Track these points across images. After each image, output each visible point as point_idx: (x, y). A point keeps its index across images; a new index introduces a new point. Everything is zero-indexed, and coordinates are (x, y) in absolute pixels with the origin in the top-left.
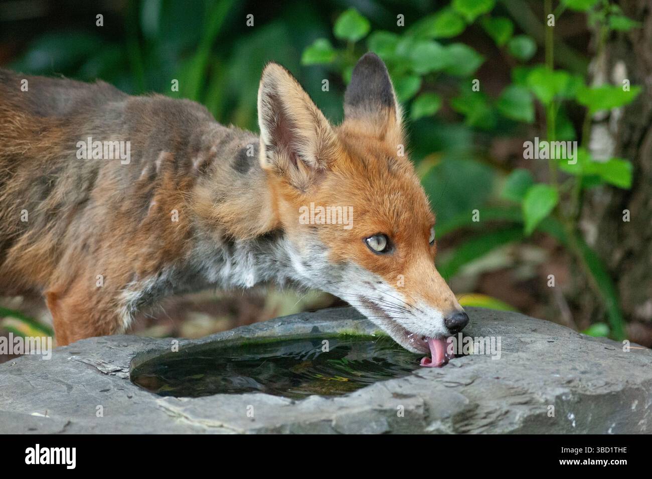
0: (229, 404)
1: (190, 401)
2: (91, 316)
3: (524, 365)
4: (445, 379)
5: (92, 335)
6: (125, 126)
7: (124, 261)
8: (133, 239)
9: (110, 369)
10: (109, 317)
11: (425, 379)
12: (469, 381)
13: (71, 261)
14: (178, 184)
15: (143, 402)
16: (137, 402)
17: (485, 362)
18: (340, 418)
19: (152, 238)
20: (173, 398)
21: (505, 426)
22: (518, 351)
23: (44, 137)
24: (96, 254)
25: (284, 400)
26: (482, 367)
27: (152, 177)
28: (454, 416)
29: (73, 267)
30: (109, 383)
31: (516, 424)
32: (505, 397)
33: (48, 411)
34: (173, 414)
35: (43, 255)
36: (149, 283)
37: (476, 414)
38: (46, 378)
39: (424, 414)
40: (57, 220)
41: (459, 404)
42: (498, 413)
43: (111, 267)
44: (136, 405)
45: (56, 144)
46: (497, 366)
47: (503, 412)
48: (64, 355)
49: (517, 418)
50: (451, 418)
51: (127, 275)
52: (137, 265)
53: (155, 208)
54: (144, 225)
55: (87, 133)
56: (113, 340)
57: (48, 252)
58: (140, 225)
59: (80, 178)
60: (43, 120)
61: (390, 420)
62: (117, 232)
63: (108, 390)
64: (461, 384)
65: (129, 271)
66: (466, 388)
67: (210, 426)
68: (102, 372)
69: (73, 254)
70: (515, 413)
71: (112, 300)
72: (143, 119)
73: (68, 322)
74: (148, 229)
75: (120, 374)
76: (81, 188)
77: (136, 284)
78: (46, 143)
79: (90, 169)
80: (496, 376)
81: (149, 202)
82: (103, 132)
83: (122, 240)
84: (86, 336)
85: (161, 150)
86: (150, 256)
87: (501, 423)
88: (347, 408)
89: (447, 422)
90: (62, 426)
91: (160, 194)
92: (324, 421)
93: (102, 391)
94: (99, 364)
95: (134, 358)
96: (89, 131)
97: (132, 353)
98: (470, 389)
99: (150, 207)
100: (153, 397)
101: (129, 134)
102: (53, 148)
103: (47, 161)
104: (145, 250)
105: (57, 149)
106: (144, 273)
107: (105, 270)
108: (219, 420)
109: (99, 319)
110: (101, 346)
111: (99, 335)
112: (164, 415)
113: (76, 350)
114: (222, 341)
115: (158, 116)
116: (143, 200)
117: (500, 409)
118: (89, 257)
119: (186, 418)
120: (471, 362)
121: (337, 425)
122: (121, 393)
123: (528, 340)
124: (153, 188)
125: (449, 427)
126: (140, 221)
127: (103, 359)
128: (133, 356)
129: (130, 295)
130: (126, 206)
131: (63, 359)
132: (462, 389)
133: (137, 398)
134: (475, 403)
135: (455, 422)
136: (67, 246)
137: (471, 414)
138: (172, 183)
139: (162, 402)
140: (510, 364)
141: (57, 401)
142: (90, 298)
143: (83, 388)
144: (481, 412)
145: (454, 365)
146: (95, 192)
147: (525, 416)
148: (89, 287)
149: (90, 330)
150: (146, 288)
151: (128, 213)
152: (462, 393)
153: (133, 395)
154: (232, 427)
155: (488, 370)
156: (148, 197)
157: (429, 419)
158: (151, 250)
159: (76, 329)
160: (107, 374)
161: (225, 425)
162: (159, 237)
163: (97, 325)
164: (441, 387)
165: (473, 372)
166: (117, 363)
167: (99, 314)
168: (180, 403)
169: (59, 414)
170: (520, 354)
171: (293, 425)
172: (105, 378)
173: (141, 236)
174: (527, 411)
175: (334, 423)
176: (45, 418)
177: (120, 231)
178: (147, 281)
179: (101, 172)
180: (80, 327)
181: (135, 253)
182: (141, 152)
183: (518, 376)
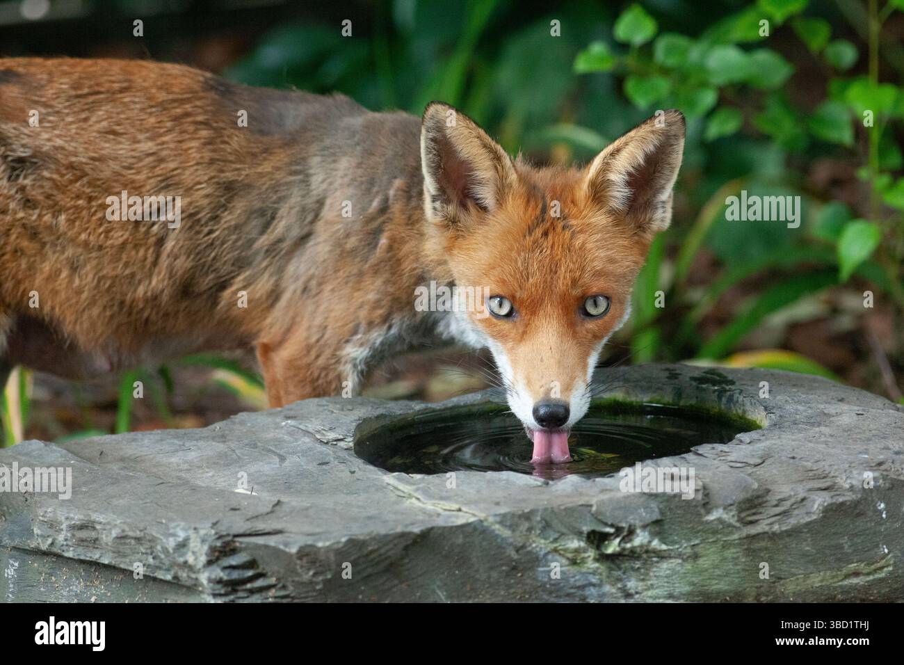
0: (469, 484)
1: (423, 478)
2: (309, 373)
3: (826, 443)
4: (729, 458)
5: (310, 396)
6: (358, 148)
7: (348, 309)
8: (359, 282)
9: (330, 437)
10: (331, 376)
11: (706, 457)
12: (759, 461)
13: (288, 306)
14: (409, 218)
15: (368, 478)
16: (361, 478)
17: (779, 438)
18: (601, 503)
19: (379, 282)
20: (404, 475)
21: (801, 516)
22: (819, 425)
23: (265, 159)
24: (316, 299)
25: (535, 480)
26: (775, 444)
27: (384, 209)
28: (740, 503)
29: (291, 314)
30: (329, 455)
31: (814, 513)
32: (803, 481)
33: (255, 487)
34: (402, 494)
35: (258, 299)
36: (378, 336)
37: (767, 501)
38: (255, 446)
39: (703, 499)
40: (274, 257)
41: (746, 489)
42: (793, 500)
43: (333, 314)
44: (359, 482)
45: (278, 169)
46: (793, 443)
47: (799, 499)
48: (278, 420)
49: (816, 506)
50: (736, 505)
51: (351, 325)
52: (363, 314)
53: (384, 247)
54: (373, 266)
55: (315, 155)
56: (335, 403)
57: (264, 297)
58: (367, 266)
59: (304, 210)
60: (265, 139)
61: (661, 506)
62: (341, 273)
63: (327, 463)
64: (749, 465)
65: (354, 321)
66: (755, 470)
67: (445, 510)
68: (321, 441)
69: (291, 299)
70: (814, 501)
71: (334, 355)
72: (380, 140)
73: (282, 379)
74: (376, 271)
75: (342, 444)
76: (304, 220)
77: (361, 338)
78: (267, 167)
79: (314, 199)
80: (791, 456)
81: (379, 239)
82: (334, 154)
83: (347, 283)
84: (303, 397)
85: (395, 178)
86: (376, 305)
87: (796, 512)
88: (611, 490)
89: (731, 510)
90: (271, 506)
91: (391, 230)
92: (582, 505)
93: (320, 464)
94: (318, 432)
95: (359, 424)
96: (318, 153)
97: (357, 418)
98: (760, 471)
99: (380, 245)
100: (380, 473)
101: (362, 158)
102: (273, 174)
103: (267, 189)
104: (372, 296)
105: (279, 176)
106: (371, 325)
107: (327, 318)
108: (456, 502)
109: (318, 377)
110: (321, 409)
111: (318, 396)
112: (392, 495)
113: (292, 413)
114: (465, 406)
115: (396, 137)
116: (371, 236)
117: (795, 495)
118: (309, 302)
119: (418, 499)
120: (761, 438)
121: (597, 510)
122: (342, 467)
123: (833, 412)
124: (384, 222)
125: (733, 516)
126: (366, 262)
127: (324, 426)
128: (358, 422)
129: (356, 352)
130: (352, 242)
131: (276, 423)
132: (749, 470)
133: (361, 473)
134: (764, 487)
135: (740, 511)
136: (285, 288)
137: (760, 500)
138: (403, 217)
139: (390, 479)
140: (810, 441)
141: (267, 475)
142: (309, 351)
143: (298, 460)
144: (772, 499)
145: (741, 441)
146: (320, 226)
147: (826, 504)
148: (307, 338)
149: (308, 389)
150: (374, 343)
151: (353, 251)
152: (749, 475)
153: (357, 470)
154: (471, 512)
155: (781, 447)
156: (377, 232)
157: (709, 507)
158: (377, 297)
159: (291, 389)
160: (327, 443)
161: (464, 509)
162: (386, 282)
163: (316, 384)
164: (725, 467)
165: (764, 450)
166: (338, 430)
167: (318, 371)
168: (412, 481)
169: (268, 491)
170: (823, 429)
171: (546, 510)
172: (324, 448)
173: (368, 280)
174: (827, 499)
175: (594, 509)
176: (250, 497)
177: (344, 272)
178: (376, 334)
179: (328, 202)
180: (295, 386)
181: (361, 300)
182: (373, 179)
183: (818, 456)
